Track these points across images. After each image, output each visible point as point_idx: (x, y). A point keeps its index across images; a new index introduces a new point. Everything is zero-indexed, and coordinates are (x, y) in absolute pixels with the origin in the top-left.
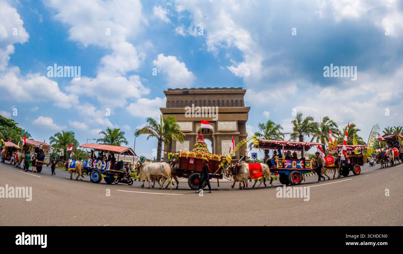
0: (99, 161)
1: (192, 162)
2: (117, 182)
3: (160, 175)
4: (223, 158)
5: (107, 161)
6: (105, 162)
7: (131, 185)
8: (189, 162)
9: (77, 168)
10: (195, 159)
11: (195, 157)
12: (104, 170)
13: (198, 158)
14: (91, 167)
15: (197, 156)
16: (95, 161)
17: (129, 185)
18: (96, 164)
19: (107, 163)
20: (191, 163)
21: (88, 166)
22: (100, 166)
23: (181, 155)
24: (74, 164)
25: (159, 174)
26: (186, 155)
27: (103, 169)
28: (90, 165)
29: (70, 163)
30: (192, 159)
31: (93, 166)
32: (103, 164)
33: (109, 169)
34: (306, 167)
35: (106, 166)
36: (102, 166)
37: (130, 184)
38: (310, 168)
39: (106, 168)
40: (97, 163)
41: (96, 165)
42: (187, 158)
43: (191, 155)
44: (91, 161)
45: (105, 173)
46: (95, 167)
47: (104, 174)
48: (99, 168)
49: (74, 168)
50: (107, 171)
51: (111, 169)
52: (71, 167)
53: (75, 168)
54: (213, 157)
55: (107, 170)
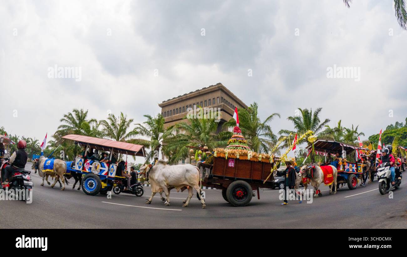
0: (95, 163)
1: (231, 164)
2: (118, 192)
3: (184, 185)
4: (275, 159)
5: (109, 164)
6: (105, 165)
7: (140, 196)
8: (228, 164)
9: (57, 170)
10: (237, 161)
11: (238, 157)
12: (104, 176)
13: (242, 158)
14: (81, 169)
15: (240, 155)
16: (89, 161)
17: (137, 196)
18: (90, 166)
19: (109, 167)
20: (230, 166)
21: (76, 168)
22: (96, 169)
23: (217, 153)
24: (52, 164)
25: (182, 184)
26: (225, 153)
27: (103, 174)
28: (79, 167)
29: (44, 162)
30: (233, 161)
31: (84, 168)
32: (102, 166)
33: (113, 175)
34: (358, 171)
35: (109, 170)
36: (101, 170)
37: (139, 194)
38: (361, 172)
39: (107, 173)
40: (91, 164)
41: (91, 168)
42: (226, 158)
43: (233, 154)
44: (81, 160)
45: (106, 180)
46: (87, 171)
47: (104, 181)
48: (96, 173)
49: (52, 169)
50: (109, 177)
51: (116, 174)
52: (45, 167)
53: (54, 170)
54: (264, 157)
55: (110, 175)
